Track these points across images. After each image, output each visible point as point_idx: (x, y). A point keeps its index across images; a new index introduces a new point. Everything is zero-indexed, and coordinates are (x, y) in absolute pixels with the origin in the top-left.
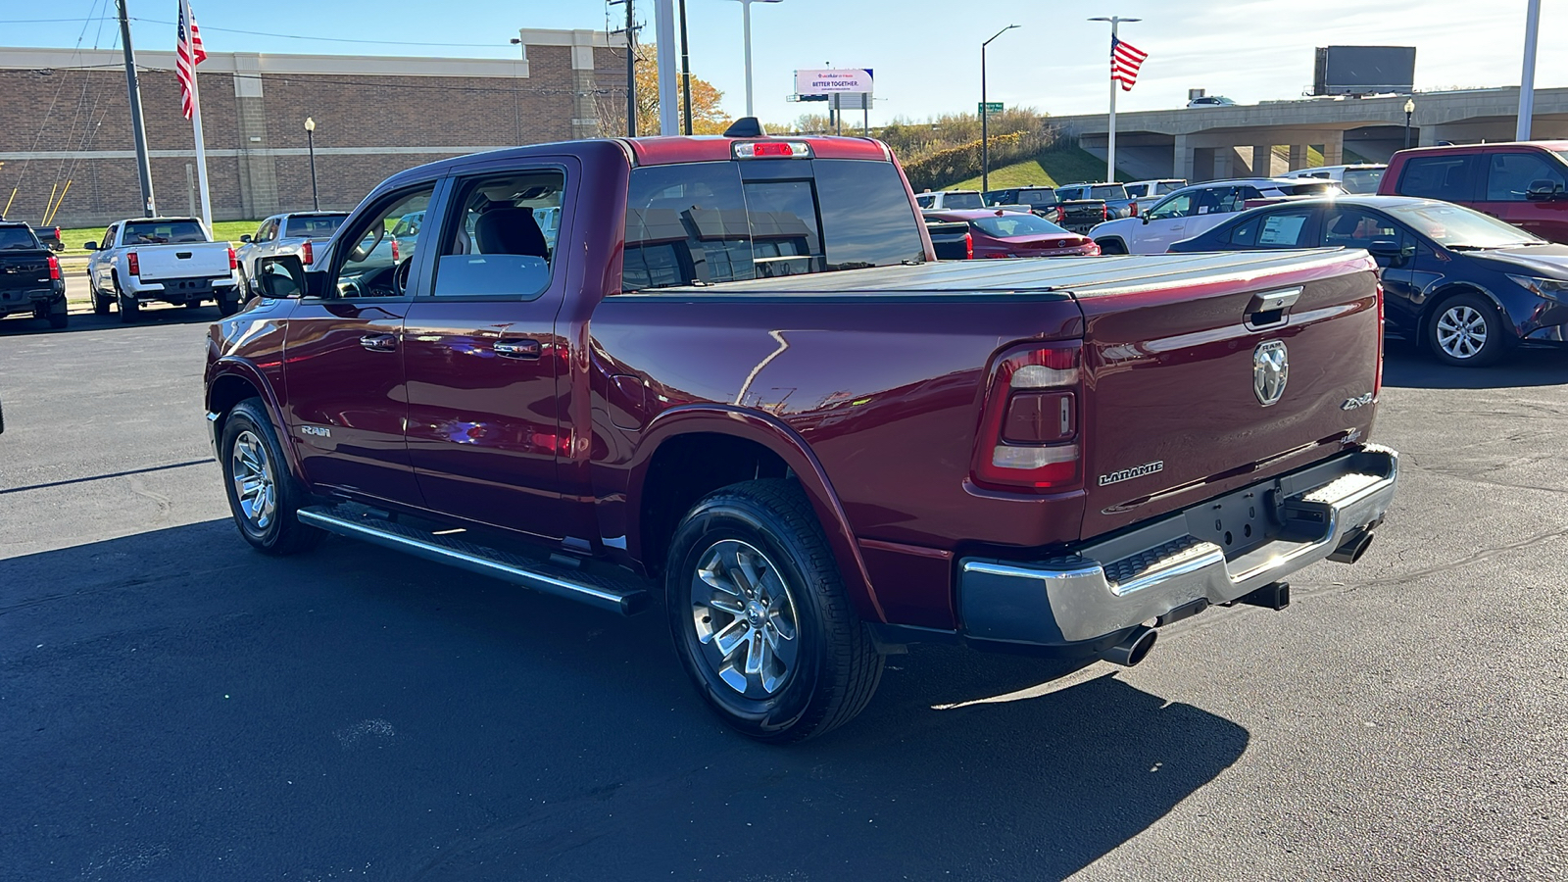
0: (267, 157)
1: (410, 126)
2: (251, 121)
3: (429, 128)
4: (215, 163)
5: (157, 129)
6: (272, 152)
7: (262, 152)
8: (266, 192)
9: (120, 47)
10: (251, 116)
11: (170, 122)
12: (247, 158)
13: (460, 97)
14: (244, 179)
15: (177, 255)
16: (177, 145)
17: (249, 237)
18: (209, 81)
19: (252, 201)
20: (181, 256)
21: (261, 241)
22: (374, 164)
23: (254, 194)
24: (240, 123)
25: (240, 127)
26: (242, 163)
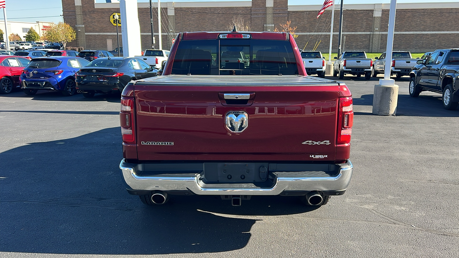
0: (379, 34)
1: (427, 25)
2: (376, 24)
3: (434, 25)
4: (364, 36)
5: (350, 26)
6: (381, 33)
7: (378, 33)
8: (377, 45)
9: (340, 3)
10: (377, 22)
11: (354, 24)
12: (373, 35)
13: (447, 15)
14: (371, 41)
15: (309, 61)
16: (354, 31)
17: (378, 57)
18: (367, 12)
19: (372, 47)
20: (310, 62)
21: (381, 59)
22: (413, 37)
23: (373, 45)
24: (373, 24)
25: (373, 26)
26: (371, 36)
